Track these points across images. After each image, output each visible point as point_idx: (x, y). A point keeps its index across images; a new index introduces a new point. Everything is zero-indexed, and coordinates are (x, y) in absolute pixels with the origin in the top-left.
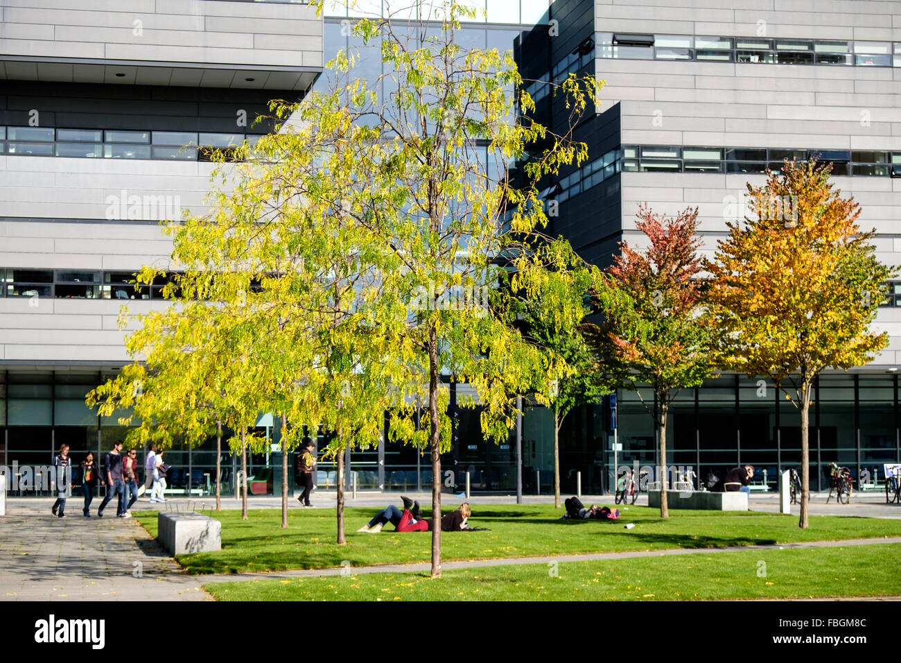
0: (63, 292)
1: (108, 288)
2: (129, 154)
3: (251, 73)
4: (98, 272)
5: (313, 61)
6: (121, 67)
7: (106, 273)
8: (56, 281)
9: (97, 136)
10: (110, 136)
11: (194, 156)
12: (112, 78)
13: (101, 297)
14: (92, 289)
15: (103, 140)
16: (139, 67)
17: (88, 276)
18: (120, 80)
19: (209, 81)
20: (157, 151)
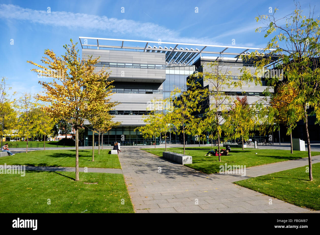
0: (125, 114)
1: (132, 113)
2: (135, 93)
3: (154, 80)
4: (131, 111)
5: (164, 78)
6: (135, 79)
7: (132, 111)
8: (124, 112)
9: (130, 90)
10: (132, 90)
11: (145, 92)
12: (133, 81)
13: (131, 115)
14: (130, 113)
15: (131, 91)
16: (137, 79)
17: (129, 111)
18: (134, 81)
19: (148, 81)
20: (140, 92)
